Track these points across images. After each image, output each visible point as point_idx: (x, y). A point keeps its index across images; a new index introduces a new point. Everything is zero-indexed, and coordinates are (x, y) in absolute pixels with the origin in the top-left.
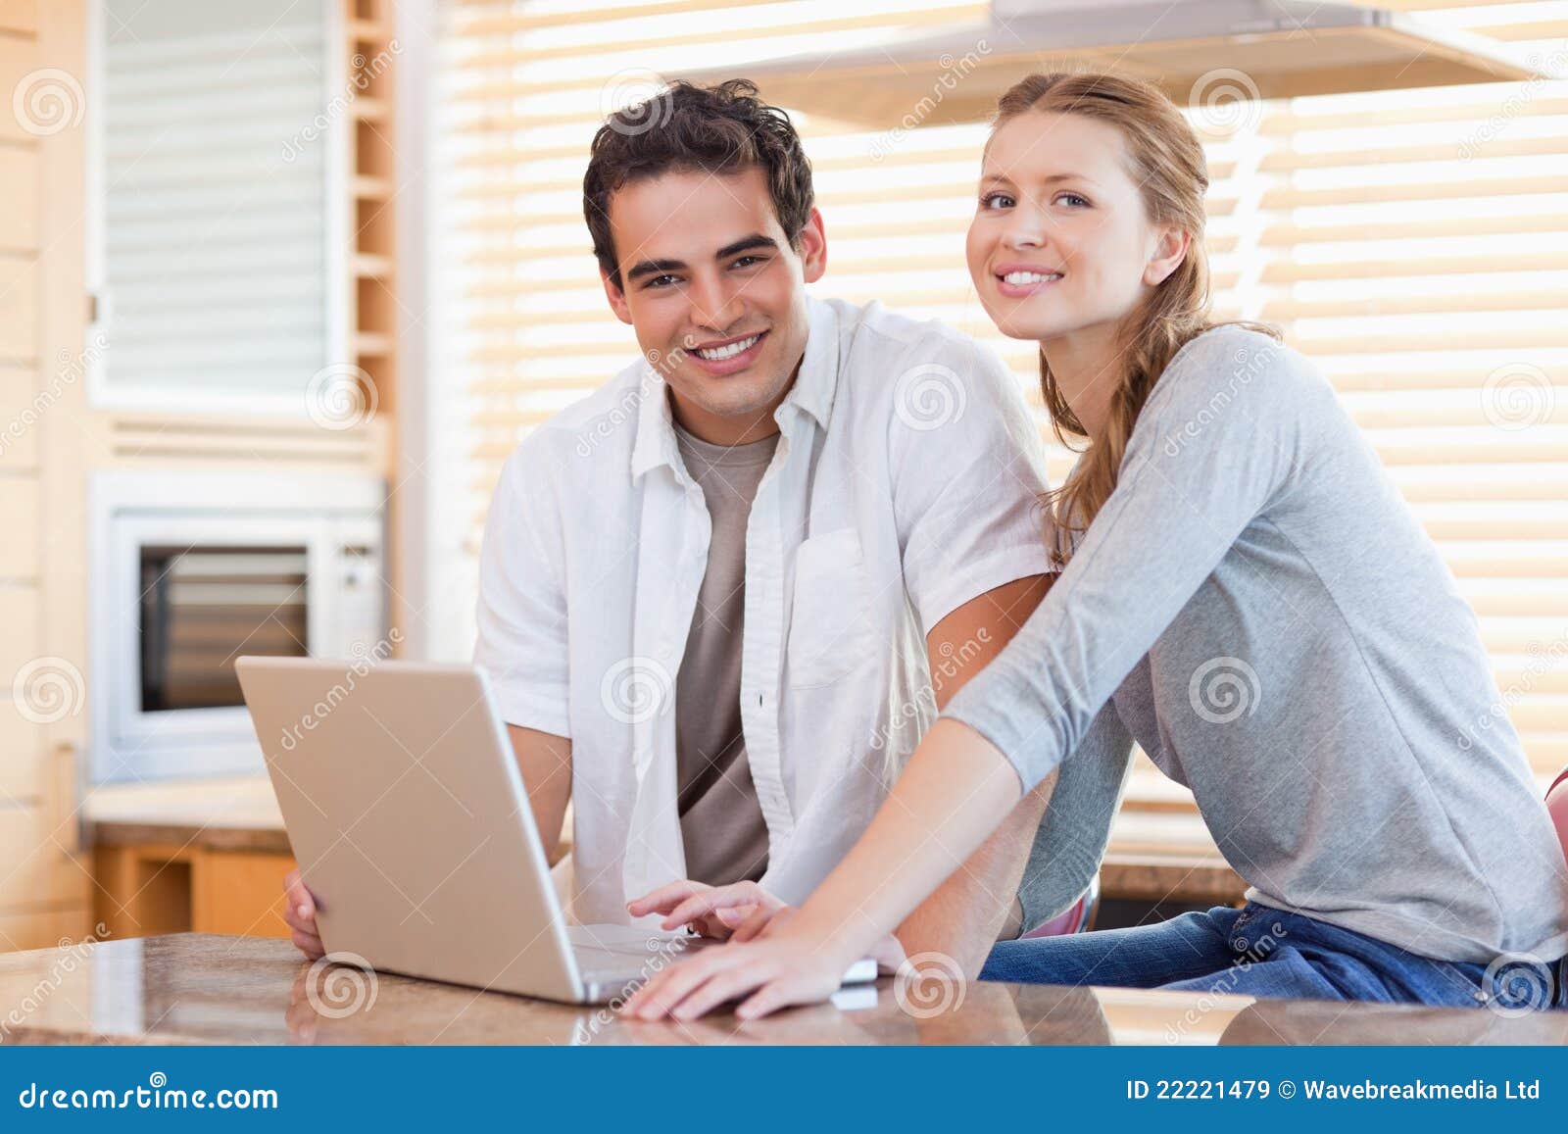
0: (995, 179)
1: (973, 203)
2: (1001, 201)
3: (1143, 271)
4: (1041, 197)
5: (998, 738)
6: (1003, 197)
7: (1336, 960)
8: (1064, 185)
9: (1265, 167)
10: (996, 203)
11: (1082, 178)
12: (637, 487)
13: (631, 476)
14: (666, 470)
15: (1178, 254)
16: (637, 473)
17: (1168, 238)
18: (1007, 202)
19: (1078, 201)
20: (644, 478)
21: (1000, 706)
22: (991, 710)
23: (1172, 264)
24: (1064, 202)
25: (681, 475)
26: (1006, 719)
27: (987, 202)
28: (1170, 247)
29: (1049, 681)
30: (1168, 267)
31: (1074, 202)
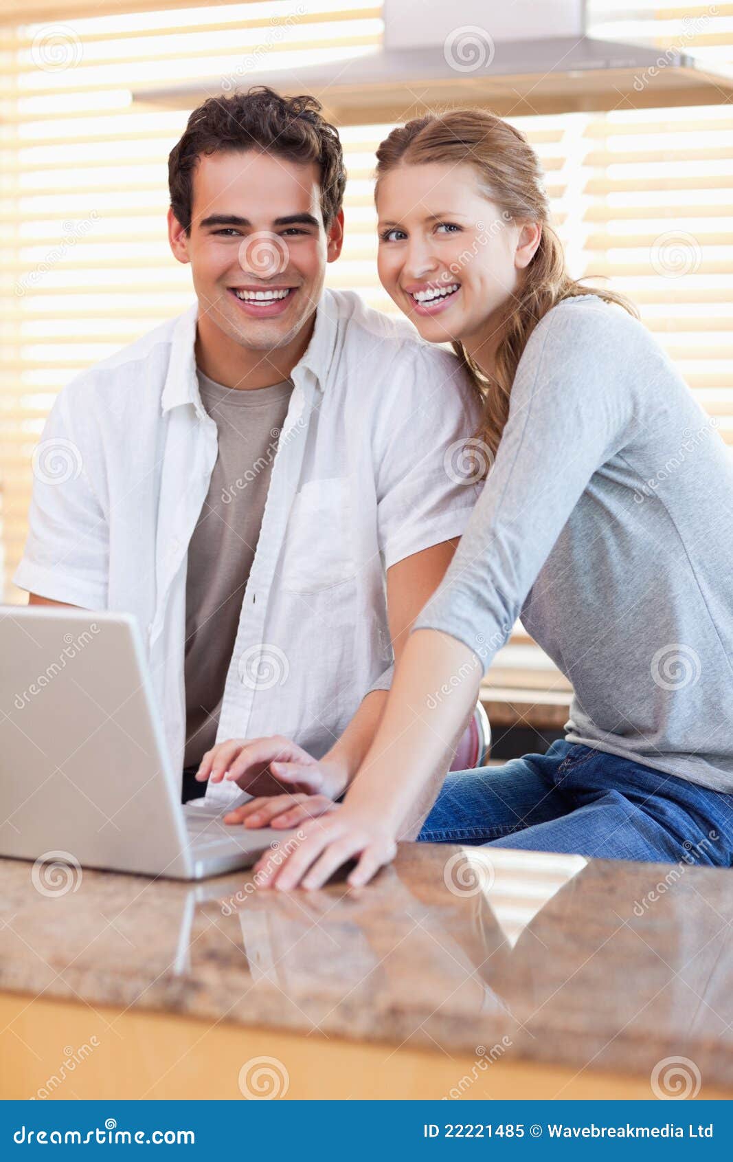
0: (387, 224)
1: (375, 239)
2: (397, 235)
3: (513, 260)
4: (426, 230)
5: (467, 638)
6: (399, 232)
7: (655, 802)
8: (439, 221)
9: (588, 162)
10: (393, 237)
11: (450, 213)
12: (164, 417)
13: (161, 409)
14: (191, 408)
15: (536, 236)
16: (166, 408)
17: (526, 229)
18: (401, 236)
19: (452, 227)
20: (170, 412)
21: (464, 614)
22: (458, 618)
23: (533, 247)
24: (442, 230)
25: (201, 412)
26: (469, 623)
27: (385, 237)
28: (528, 235)
29: (494, 591)
30: (530, 252)
31: (450, 229)
